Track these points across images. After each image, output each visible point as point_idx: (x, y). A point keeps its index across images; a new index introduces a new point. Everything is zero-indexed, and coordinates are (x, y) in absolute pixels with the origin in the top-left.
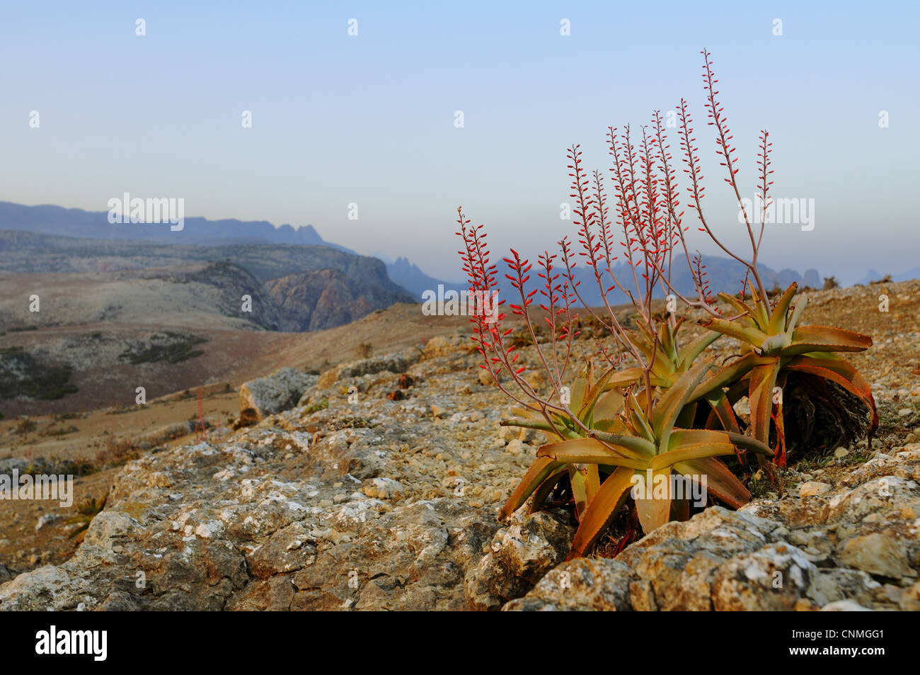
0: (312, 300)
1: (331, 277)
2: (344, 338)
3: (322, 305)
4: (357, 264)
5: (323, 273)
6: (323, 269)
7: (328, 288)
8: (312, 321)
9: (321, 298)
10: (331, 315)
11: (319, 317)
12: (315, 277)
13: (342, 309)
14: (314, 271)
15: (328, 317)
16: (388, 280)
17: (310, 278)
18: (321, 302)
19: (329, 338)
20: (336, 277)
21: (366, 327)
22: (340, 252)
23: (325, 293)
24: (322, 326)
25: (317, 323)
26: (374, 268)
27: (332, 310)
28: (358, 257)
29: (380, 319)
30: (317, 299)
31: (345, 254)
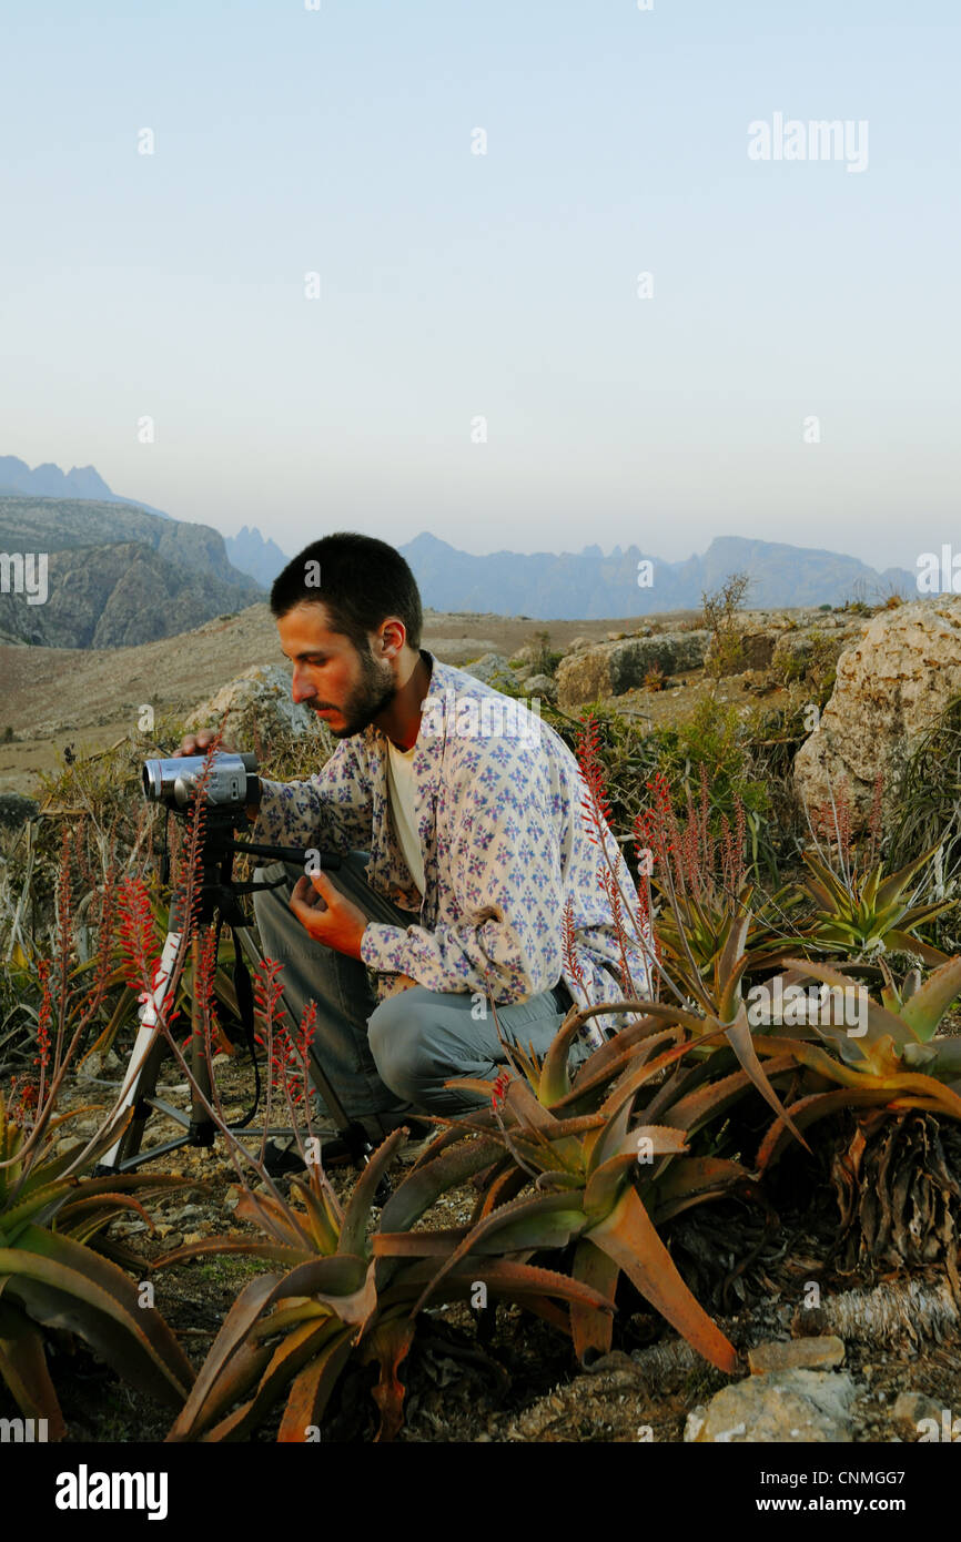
0: (99, 596)
1: (132, 557)
2: (167, 661)
3: (115, 605)
4: (175, 535)
5: (118, 550)
6: (120, 543)
7: (126, 576)
8: (98, 632)
9: (116, 592)
10: (131, 621)
11: (110, 625)
12: (103, 555)
13: (150, 612)
14: (102, 546)
15: (126, 626)
16: (227, 566)
17: (96, 559)
18: (114, 602)
19: (139, 660)
20: (141, 557)
21: (208, 641)
22: (147, 514)
23: (121, 584)
24: (115, 642)
25: (107, 636)
26: (203, 543)
27: (134, 613)
28: (178, 523)
29: (228, 629)
30: (106, 595)
31: (154, 517)
